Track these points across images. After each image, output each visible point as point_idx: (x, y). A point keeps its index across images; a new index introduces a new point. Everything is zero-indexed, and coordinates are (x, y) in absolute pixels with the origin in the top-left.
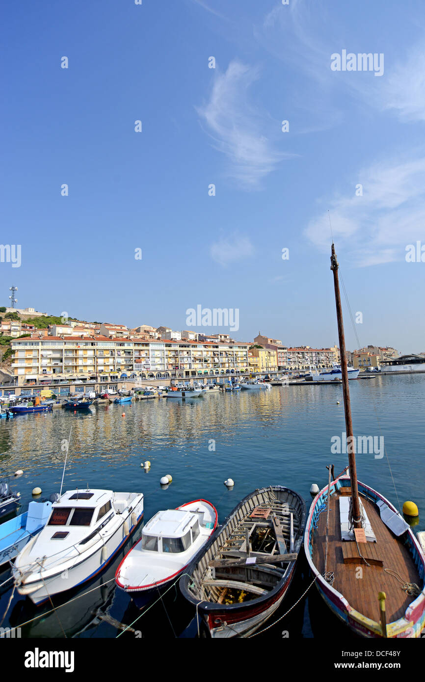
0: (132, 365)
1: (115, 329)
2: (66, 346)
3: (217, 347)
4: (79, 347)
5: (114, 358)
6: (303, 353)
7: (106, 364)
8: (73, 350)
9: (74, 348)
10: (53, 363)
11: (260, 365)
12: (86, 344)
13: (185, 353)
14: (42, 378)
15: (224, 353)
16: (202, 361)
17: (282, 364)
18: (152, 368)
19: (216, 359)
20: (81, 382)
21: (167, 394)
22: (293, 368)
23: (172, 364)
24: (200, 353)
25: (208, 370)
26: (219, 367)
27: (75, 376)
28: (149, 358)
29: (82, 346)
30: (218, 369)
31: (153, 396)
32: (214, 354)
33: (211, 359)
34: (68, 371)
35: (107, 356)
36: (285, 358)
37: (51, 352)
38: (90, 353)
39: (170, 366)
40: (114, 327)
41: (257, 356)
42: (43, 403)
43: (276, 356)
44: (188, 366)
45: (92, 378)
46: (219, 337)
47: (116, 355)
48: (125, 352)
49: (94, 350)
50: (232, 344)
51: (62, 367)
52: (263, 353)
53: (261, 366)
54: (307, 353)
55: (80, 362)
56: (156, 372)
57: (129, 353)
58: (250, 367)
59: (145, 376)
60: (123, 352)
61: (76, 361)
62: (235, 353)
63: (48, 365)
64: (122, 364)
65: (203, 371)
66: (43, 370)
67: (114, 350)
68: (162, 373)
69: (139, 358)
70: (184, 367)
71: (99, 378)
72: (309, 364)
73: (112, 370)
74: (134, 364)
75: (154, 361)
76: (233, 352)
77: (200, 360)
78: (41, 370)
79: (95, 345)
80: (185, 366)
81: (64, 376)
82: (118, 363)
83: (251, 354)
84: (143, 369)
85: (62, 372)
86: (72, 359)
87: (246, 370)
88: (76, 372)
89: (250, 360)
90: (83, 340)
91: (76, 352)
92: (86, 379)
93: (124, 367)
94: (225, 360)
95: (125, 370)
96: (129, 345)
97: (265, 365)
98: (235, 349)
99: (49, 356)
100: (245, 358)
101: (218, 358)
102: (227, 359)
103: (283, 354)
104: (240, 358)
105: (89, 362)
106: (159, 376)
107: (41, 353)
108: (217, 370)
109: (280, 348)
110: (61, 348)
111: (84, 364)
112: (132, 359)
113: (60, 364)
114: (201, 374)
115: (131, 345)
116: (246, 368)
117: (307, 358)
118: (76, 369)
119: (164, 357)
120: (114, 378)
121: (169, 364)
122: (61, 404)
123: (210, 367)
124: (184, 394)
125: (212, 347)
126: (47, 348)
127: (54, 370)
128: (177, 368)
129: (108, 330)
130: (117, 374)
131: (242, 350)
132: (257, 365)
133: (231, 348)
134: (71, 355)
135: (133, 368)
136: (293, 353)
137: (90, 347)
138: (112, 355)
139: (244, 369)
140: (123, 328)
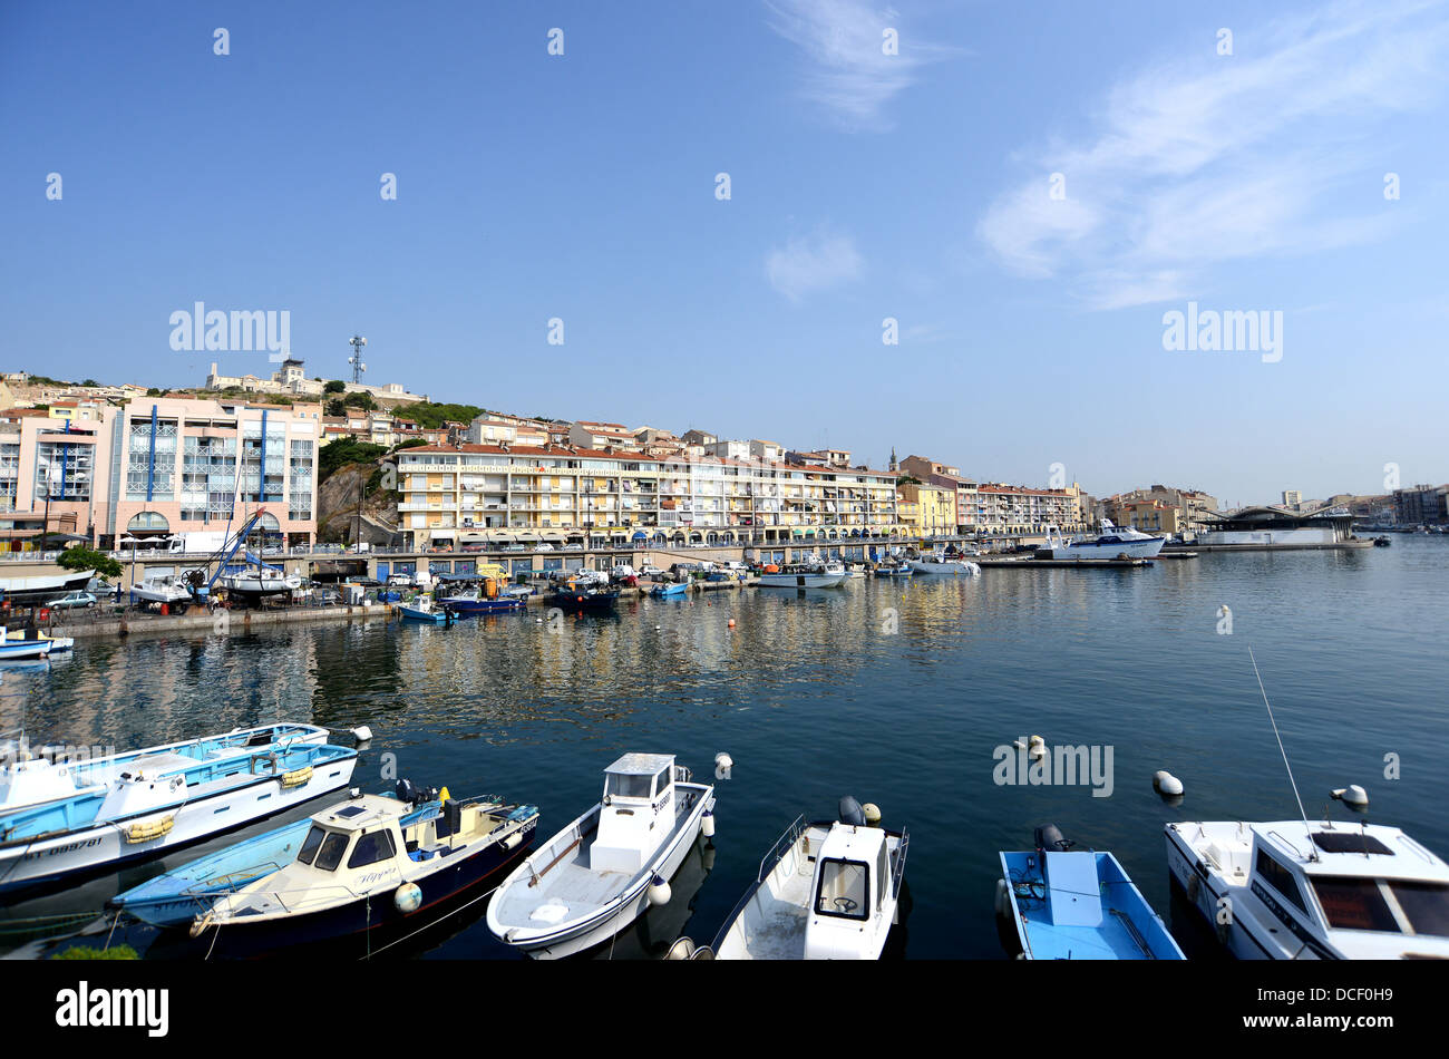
0: (655, 514)
1: (604, 433)
2: (515, 466)
3: (832, 478)
4: (542, 469)
5: (616, 496)
6: (1009, 497)
7: (601, 509)
8: (529, 476)
9: (531, 473)
10: (487, 505)
11: (920, 521)
12: (558, 464)
13: (766, 489)
14: (465, 536)
15: (846, 492)
16: (802, 509)
17: (965, 521)
18: (697, 521)
19: (829, 505)
20: (549, 548)
21: (758, 580)
22: (991, 531)
23: (738, 514)
24: (796, 491)
25: (814, 529)
26: (836, 523)
27: (535, 535)
28: (689, 498)
29: (548, 468)
30: (836, 527)
31: (728, 583)
32: (826, 494)
33: (818, 505)
34: (519, 524)
35: (601, 491)
36: (972, 508)
37: (481, 480)
38: (566, 485)
39: (735, 517)
40: (601, 429)
41: (913, 500)
42: (503, 592)
43: (953, 502)
44: (772, 518)
45: (572, 540)
46: (829, 455)
47: (622, 490)
48: (639, 483)
49: (575, 477)
50: (863, 474)
51: (505, 513)
52: (927, 495)
53: (922, 525)
54: (1018, 497)
55: (544, 504)
56: (708, 531)
57: (648, 485)
58: (902, 526)
59: (683, 539)
60: (635, 484)
61: (535, 501)
62: (869, 492)
63: (477, 508)
64: (635, 510)
65: (803, 531)
66: (466, 520)
67: (617, 478)
68: (720, 533)
69: (670, 498)
70: (762, 521)
71: (586, 541)
72: (1022, 522)
73: (611, 523)
74: (660, 511)
75: (701, 506)
76: (865, 489)
77: (797, 506)
78: (460, 520)
79: (576, 466)
80: (765, 519)
81: (511, 534)
82: (624, 508)
83: (901, 496)
84: (678, 524)
85: (505, 525)
86: (527, 496)
87: (895, 531)
88: (535, 526)
89: (901, 509)
90: (550, 454)
91: (535, 482)
92: (559, 542)
93: (636, 518)
94: (847, 507)
95: (640, 524)
96: (649, 469)
97: (930, 521)
98: (870, 484)
99: (478, 489)
100: (890, 505)
101: (834, 502)
102: (852, 505)
103: (968, 498)
104: (879, 505)
105: (564, 504)
106: (713, 539)
107: (460, 480)
108: (833, 530)
109: (962, 486)
110: (505, 472)
111: (554, 509)
112: (654, 500)
113: (503, 507)
114: (800, 537)
115: (653, 467)
116: (892, 527)
117: (1017, 508)
118: (535, 519)
119: (721, 498)
120: (618, 542)
121: (732, 513)
122: (542, 596)
123: (818, 523)
124: (801, 581)
125: (821, 477)
126: (474, 471)
127: (488, 520)
128: (747, 522)
129: (591, 433)
130: (625, 533)
131: (883, 486)
132: (913, 521)
133: (861, 480)
134: (524, 487)
135: (656, 519)
136: (991, 496)
137: (564, 470)
138: (611, 489)
139: (888, 529)
140: (622, 431)
